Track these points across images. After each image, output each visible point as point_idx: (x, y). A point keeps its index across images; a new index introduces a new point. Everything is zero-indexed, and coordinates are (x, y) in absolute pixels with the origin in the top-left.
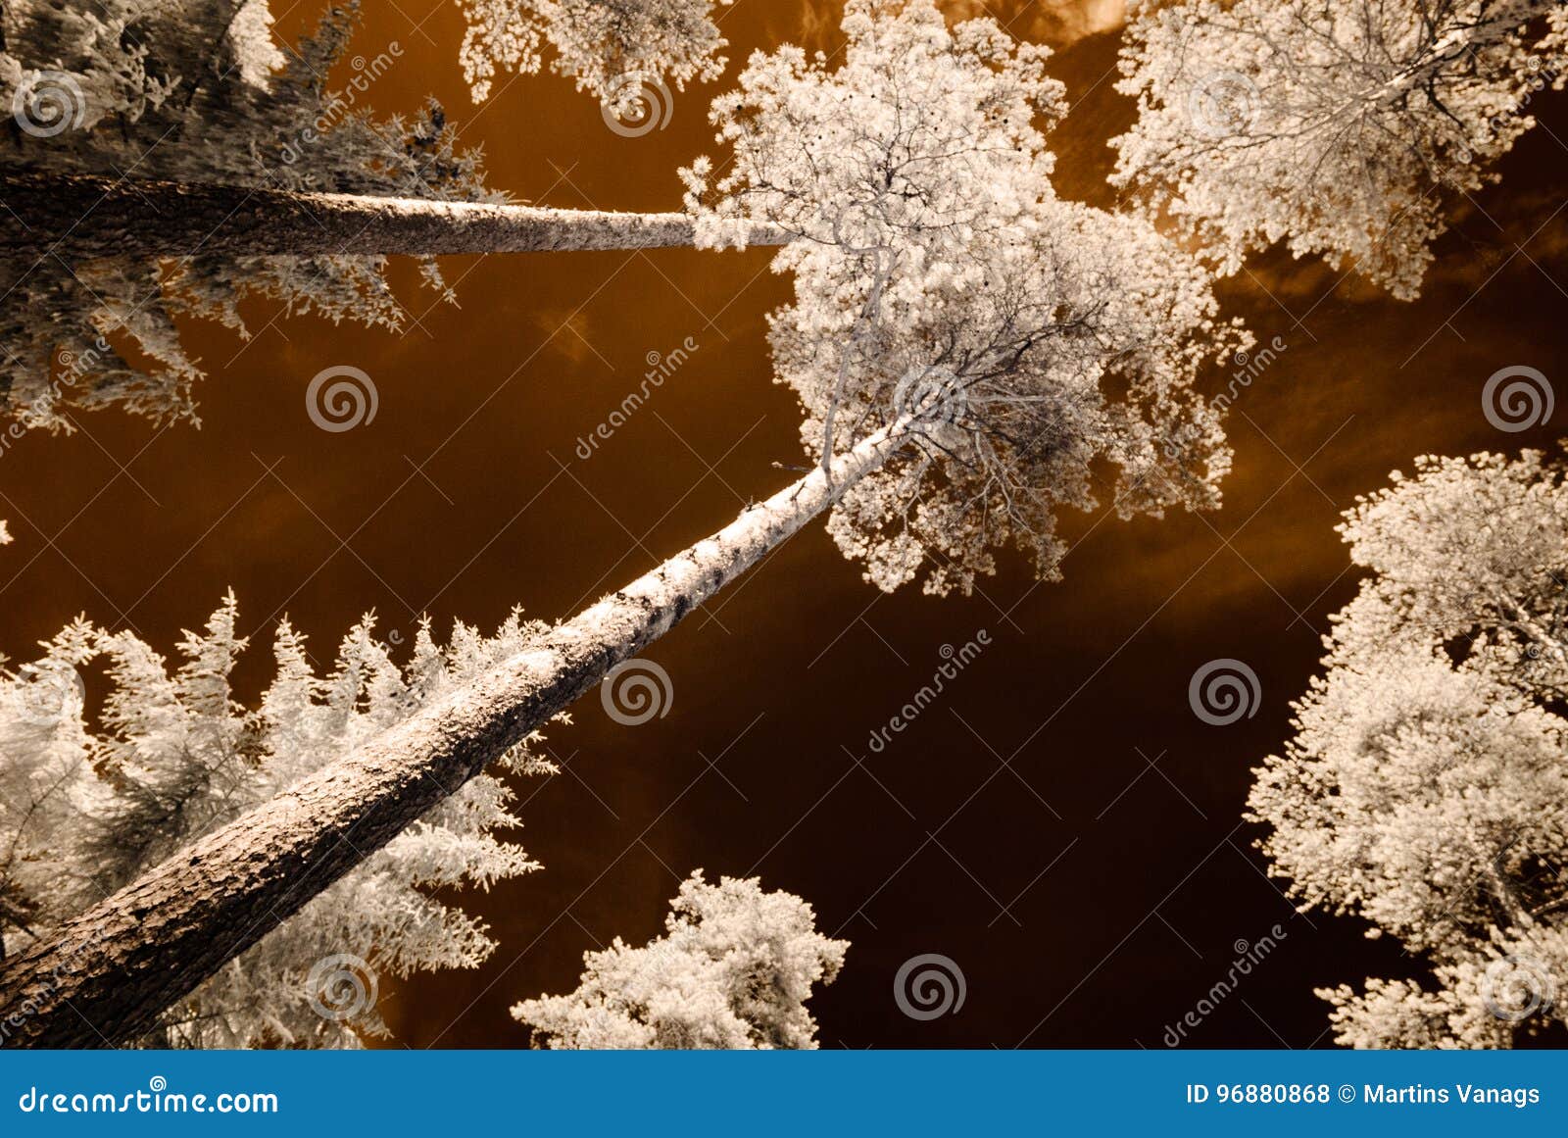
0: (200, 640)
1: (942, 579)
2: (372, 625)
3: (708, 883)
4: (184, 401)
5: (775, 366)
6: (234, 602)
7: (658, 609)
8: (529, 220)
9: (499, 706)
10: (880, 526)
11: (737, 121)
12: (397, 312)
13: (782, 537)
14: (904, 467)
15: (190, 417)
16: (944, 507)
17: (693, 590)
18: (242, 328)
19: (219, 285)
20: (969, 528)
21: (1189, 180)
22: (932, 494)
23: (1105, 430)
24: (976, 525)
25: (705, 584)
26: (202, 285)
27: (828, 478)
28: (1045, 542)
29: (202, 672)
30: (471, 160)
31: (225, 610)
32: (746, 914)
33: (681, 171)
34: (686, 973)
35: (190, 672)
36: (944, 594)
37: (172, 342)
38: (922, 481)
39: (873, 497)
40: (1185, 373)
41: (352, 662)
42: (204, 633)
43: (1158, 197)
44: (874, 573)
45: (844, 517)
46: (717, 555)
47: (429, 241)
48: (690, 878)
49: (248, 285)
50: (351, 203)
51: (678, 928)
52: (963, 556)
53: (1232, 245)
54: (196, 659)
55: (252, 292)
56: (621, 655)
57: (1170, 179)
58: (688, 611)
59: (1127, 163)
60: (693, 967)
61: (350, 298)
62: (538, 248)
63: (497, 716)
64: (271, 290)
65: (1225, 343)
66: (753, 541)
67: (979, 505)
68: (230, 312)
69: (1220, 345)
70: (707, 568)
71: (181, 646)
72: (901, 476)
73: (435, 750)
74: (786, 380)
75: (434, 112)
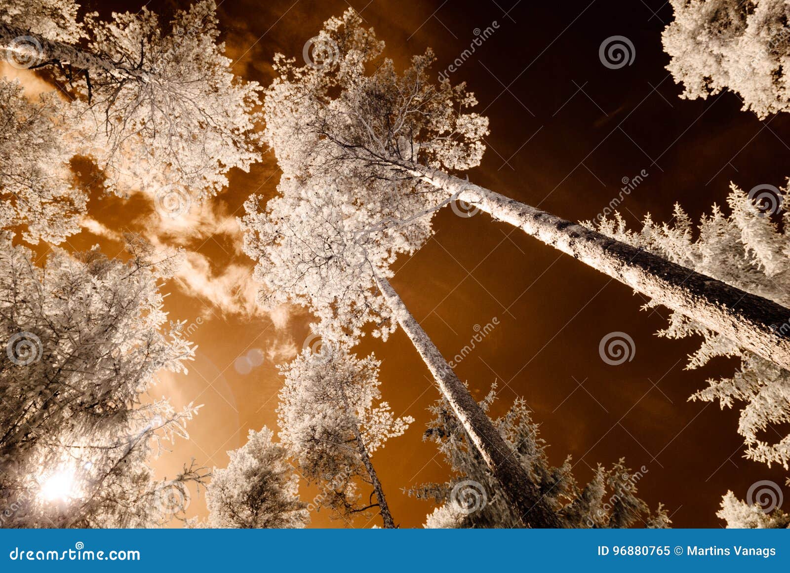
0: (721, 399)
1: (466, 99)
2: (662, 331)
3: (684, 88)
4: (616, 470)
5: (428, 237)
6: (693, 396)
7: (571, 237)
8: (446, 386)
9: (665, 286)
10: (462, 144)
11: (352, 332)
12: (516, 402)
13: (500, 197)
14: (430, 152)
15: (622, 464)
16: (434, 122)
17: (551, 225)
18: (567, 460)
19: (556, 480)
20: (435, 105)
21: (238, 130)
22: (432, 131)
23: (354, 82)
24: (431, 103)
25: (545, 220)
26: (562, 486)
27: (460, 192)
28: (418, 68)
29: (737, 391)
30: (435, 410)
31: (699, 397)
32: (688, 59)
33: (385, 340)
34: (740, 67)
35: (740, 395)
36: (472, 94)
37: (593, 484)
38: (430, 140)
39: (452, 155)
40: (309, 70)
41: (686, 330)
42: (717, 400)
43: (253, 137)
44: (484, 131)
45: (469, 161)
46: (528, 223)
47: (483, 423)
48: (687, 98)
49: (548, 469)
50: (491, 464)
51: (717, 86)
52: (449, 98)
53: (247, 92)
54: (732, 396)
55: (550, 466)
56: (603, 241)
57: (243, 137)
58: (562, 221)
59: (250, 159)
60: (735, 65)
61: (524, 426)
62: (454, 375)
63: (671, 284)
64: (544, 458)
65: (285, 65)
66: (511, 210)
67: (422, 108)
68: (564, 469)
69: (288, 66)
70: (537, 225)
71: (730, 406)
72: (434, 151)
73: (706, 304)
74: (431, 229)
75: (428, 436)
